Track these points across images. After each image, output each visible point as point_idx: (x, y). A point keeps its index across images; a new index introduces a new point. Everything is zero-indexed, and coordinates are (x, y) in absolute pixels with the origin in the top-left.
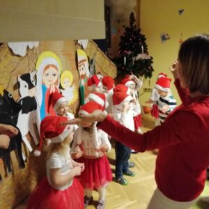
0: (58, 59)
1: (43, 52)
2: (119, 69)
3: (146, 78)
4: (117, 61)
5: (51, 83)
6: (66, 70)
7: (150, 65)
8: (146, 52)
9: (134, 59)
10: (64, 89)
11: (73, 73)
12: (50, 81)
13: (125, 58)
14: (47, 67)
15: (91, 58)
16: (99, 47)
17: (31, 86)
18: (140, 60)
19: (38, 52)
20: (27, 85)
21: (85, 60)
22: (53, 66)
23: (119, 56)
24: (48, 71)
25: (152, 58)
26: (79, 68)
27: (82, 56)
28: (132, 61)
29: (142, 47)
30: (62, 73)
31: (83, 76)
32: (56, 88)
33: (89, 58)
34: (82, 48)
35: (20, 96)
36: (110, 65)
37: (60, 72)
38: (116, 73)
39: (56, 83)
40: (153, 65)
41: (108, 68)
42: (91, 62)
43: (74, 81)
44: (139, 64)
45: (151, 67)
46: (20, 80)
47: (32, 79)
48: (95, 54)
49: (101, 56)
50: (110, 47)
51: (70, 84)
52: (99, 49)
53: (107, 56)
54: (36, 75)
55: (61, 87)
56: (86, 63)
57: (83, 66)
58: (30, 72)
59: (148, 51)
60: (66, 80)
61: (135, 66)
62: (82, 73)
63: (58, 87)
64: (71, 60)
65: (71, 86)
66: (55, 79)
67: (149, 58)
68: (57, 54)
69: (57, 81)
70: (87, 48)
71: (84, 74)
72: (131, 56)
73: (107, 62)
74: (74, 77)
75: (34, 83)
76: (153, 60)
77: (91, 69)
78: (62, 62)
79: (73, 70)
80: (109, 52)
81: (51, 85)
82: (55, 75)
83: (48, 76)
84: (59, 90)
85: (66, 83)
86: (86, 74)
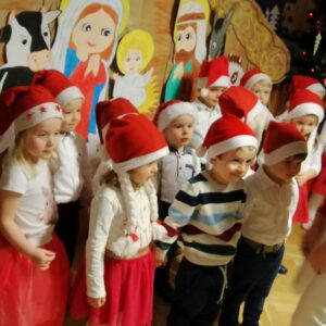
5: (91, 50)
10: (121, 74)
11: (157, 42)
12: (91, 45)
13: (319, 37)
15: (220, 14)
17: (38, 45)
20: (29, 39)
21: (200, 16)
22: (109, 10)
24: (90, 19)
30: (127, 31)
32: (102, 66)
33: (213, 14)
35: (6, 62)
36: (272, 45)
38: (284, 72)
39: (105, 54)
42: (217, 24)
43: (155, 62)
46: (14, 23)
47: (44, 28)
48: (235, 6)
49: (251, 15)
55: (114, 67)
57: (189, 30)
58: (43, 11)
62: (183, 46)
63: (108, 64)
64: (159, 6)
65: (144, 72)
69: (109, 50)
71: (188, 50)
73: (266, 35)
75: (47, 40)
77: (214, 44)
79: (159, 32)
80: (286, 14)
81: (90, 55)
82: (106, 33)
83: (90, 32)
84: (109, 74)
85: (133, 60)
86: (193, 51)
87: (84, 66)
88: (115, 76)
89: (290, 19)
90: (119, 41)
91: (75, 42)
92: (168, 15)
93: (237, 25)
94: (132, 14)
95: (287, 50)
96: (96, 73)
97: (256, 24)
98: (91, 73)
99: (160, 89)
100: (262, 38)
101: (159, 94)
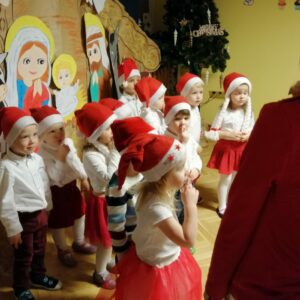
0: (47, 31)
1: (18, 16)
2: (163, 54)
3: (214, 71)
4: (160, 37)
6: (63, 52)
7: (223, 46)
8: (215, 21)
9: (192, 34)
10: (59, 90)
11: (77, 60)
12: (33, 73)
13: (176, 33)
14: (27, 47)
15: (111, 31)
16: (127, 10)
18: (204, 37)
19: (9, 17)
21: (99, 35)
23: (165, 28)
25: (226, 34)
26: (88, 50)
27: (94, 26)
28: (188, 38)
29: (209, 12)
30: (55, 57)
31: (96, 66)
32: (44, 87)
33: (107, 32)
34: (94, 11)
36: (146, 45)
37: (51, 57)
38: (158, 62)
40: (228, 48)
41: (143, 52)
42: (111, 38)
43: (78, 75)
44: (202, 45)
45: (225, 51)
48: (119, 22)
49: (130, 26)
50: (147, 10)
51: (71, 79)
52: (127, 14)
53: (142, 28)
54: (5, 62)
55: (53, 86)
56: (102, 41)
57: (95, 46)
59: (219, 20)
60: (63, 72)
61: (195, 49)
62: (94, 58)
63: (47, 84)
64: (72, 34)
65: (73, 84)
66: (42, 69)
67: (221, 33)
68: (45, 22)
69: (46, 75)
70: (105, 11)
71: (97, 61)
72: (187, 29)
73: (142, 39)
74: (78, 67)
76: (228, 38)
77: (112, 53)
78: (55, 37)
79: (77, 52)
80: (145, 21)
81: (34, 81)
82: (42, 62)
83: (30, 64)
84: (50, 91)
85: (64, 77)
86: (101, 61)
87: (31, 89)
88: (55, 92)
89: (148, 25)
90: (52, 65)
91: (21, 74)
92: (79, 39)
93: (123, 36)
94: (56, 44)
95: (157, 46)
96: (40, 93)
97: (134, 32)
98: (37, 94)
99: (86, 93)
100: (140, 41)
101: (86, 98)
